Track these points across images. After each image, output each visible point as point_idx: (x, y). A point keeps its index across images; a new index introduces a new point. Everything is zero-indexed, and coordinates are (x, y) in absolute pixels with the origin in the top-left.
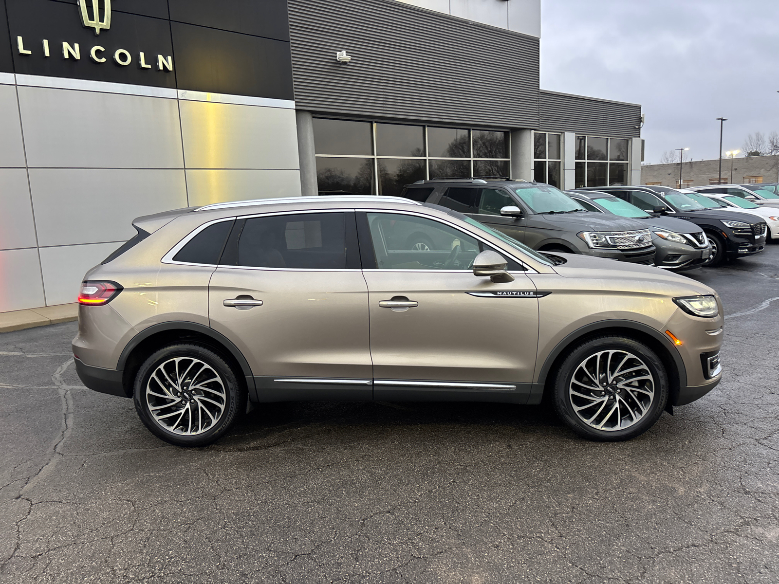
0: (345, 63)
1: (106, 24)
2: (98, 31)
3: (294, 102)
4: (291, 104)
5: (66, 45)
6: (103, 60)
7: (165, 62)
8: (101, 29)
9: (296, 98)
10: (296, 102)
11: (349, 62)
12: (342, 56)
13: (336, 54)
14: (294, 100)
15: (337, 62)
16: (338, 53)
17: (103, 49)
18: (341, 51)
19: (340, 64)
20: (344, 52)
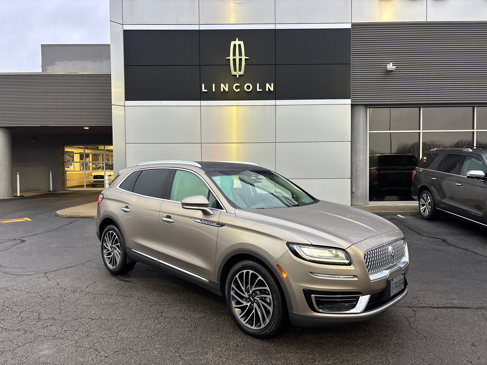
0: (392, 71)
1: (242, 73)
2: (238, 76)
3: (350, 100)
4: (349, 101)
5: (222, 85)
6: (239, 90)
7: (270, 87)
8: (239, 75)
9: (352, 98)
10: (352, 100)
11: (395, 70)
12: (390, 66)
13: (387, 66)
14: (350, 99)
15: (387, 71)
16: (388, 65)
17: (239, 85)
18: (389, 64)
19: (388, 72)
20: (391, 64)
